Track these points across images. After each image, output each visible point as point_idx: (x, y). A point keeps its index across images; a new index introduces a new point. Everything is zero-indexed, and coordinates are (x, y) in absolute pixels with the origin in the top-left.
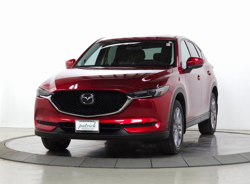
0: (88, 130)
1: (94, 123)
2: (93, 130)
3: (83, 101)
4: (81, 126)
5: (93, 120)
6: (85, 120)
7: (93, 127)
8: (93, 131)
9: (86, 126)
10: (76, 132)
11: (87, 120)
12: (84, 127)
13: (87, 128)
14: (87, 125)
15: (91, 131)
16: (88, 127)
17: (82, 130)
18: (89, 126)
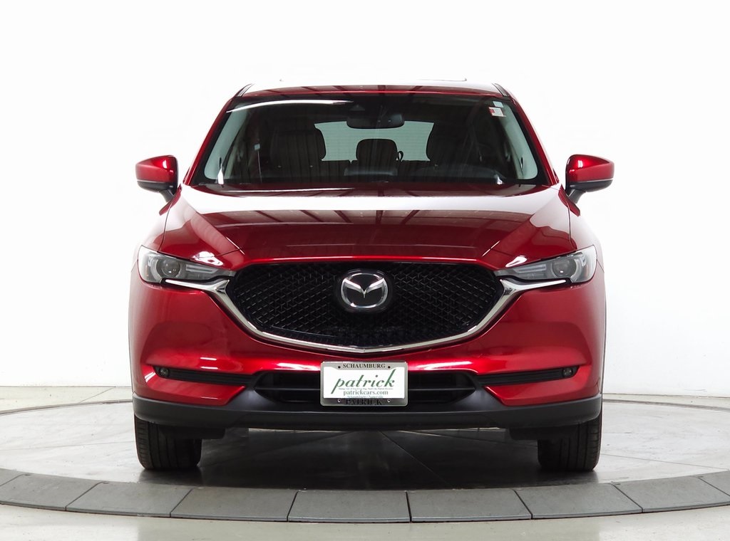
0: (367, 396)
1: (391, 371)
2: (385, 396)
3: (347, 301)
4: (341, 383)
5: (387, 364)
6: (358, 363)
7: (386, 385)
8: (385, 400)
9: (362, 383)
10: (323, 403)
11: (366, 364)
12: (352, 385)
13: (363, 391)
14: (364, 379)
15: (378, 401)
16: (368, 385)
17: (346, 397)
18: (370, 381)
